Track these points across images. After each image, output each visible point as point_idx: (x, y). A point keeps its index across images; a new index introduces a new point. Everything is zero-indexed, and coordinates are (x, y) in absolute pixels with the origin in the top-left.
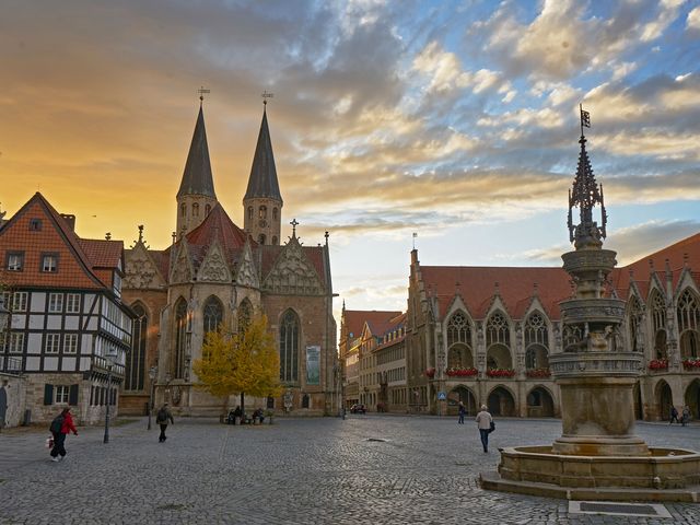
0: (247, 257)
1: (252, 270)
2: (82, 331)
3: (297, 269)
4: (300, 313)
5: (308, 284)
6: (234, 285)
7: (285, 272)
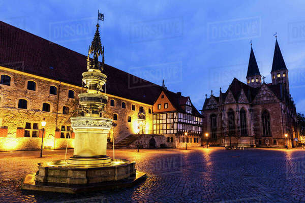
0: (242, 93)
1: (245, 97)
2: (174, 123)
3: (266, 94)
4: (269, 110)
5: (272, 99)
6: (237, 103)
7: (262, 96)
